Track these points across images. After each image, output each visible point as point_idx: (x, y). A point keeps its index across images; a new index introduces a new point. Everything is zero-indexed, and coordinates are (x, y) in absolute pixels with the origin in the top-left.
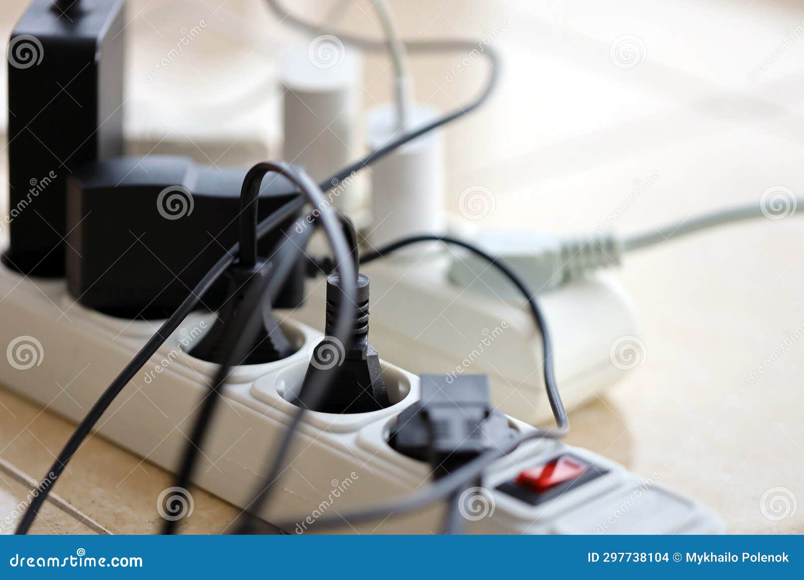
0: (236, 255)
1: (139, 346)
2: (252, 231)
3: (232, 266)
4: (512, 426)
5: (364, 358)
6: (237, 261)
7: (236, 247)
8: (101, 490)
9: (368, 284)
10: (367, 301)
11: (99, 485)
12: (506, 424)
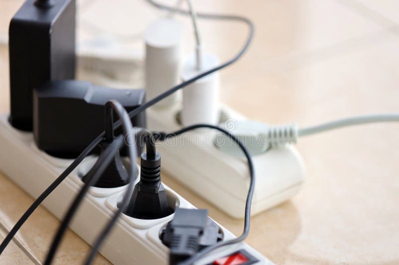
0: (104, 136)
1: (61, 172)
2: (111, 127)
3: (102, 141)
4: (220, 232)
5: (156, 192)
6: (105, 139)
7: (104, 133)
8: (39, 238)
9: (160, 159)
10: (159, 166)
11: (39, 235)
12: (217, 230)
